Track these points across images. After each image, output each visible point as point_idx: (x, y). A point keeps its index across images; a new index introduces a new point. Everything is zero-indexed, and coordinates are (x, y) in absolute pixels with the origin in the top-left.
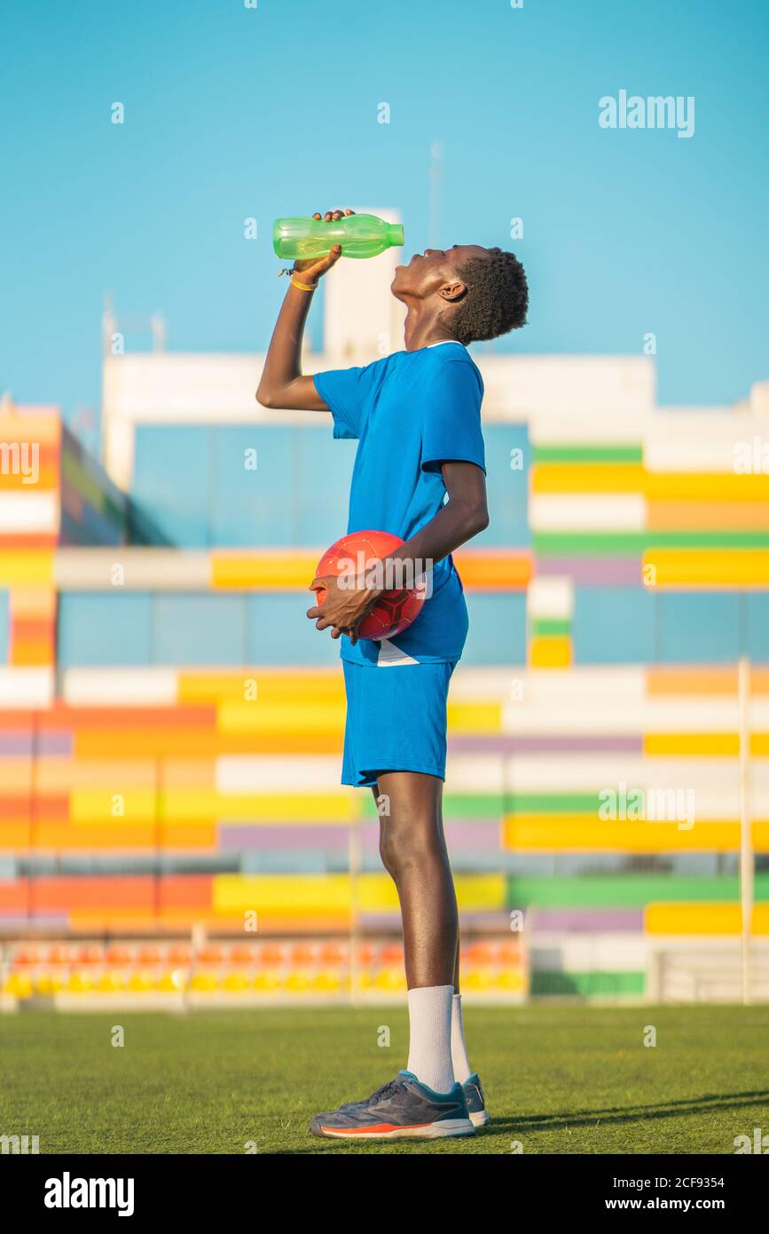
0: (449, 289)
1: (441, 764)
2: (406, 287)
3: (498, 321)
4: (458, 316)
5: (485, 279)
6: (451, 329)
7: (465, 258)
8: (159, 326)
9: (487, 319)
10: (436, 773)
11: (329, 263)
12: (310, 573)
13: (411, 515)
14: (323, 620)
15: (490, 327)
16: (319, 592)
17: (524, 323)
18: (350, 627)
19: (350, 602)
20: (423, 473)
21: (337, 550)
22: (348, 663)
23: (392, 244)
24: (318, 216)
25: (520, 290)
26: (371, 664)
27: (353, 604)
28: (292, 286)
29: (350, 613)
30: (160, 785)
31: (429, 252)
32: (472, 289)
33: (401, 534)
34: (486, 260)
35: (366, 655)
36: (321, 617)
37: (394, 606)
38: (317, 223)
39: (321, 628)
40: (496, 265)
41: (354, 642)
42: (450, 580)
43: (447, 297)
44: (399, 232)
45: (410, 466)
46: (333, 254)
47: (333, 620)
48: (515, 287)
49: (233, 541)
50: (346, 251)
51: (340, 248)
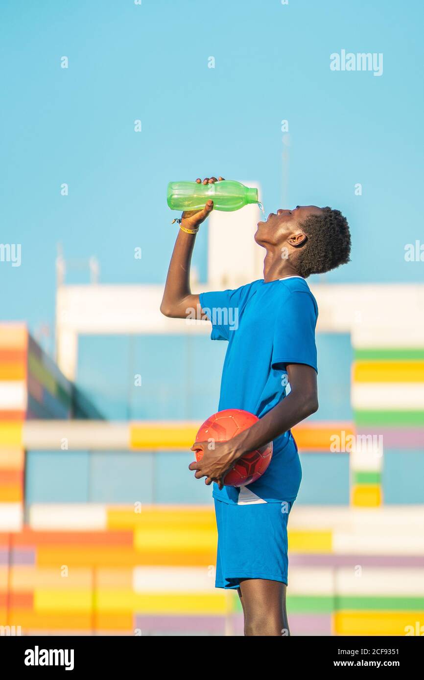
0: (295, 238)
1: (284, 573)
2: (265, 237)
3: (330, 260)
4: (301, 258)
5: (320, 230)
6: (296, 267)
7: (305, 215)
8: (94, 266)
9: (322, 259)
10: (281, 580)
11: (204, 213)
12: (192, 439)
13: (263, 398)
14: (200, 472)
15: (324, 264)
16: (198, 452)
17: (348, 261)
18: (218, 478)
19: (219, 461)
20: (272, 371)
21: (211, 423)
22: (218, 502)
23: (248, 202)
24: (199, 181)
25: (344, 237)
26: (234, 503)
27: (221, 462)
28: (181, 230)
29: (219, 468)
30: (94, 587)
31: (281, 211)
32: (311, 238)
33: (255, 413)
34: (319, 217)
35: (230, 498)
36: (198, 470)
37: (250, 464)
38: (199, 185)
39: (198, 477)
40: (328, 220)
41: (221, 488)
42: (289, 444)
43: (293, 244)
44: (254, 194)
45: (263, 365)
46: (207, 207)
47: (207, 472)
48: (340, 236)
49: (144, 416)
50: (217, 206)
51: (212, 202)
